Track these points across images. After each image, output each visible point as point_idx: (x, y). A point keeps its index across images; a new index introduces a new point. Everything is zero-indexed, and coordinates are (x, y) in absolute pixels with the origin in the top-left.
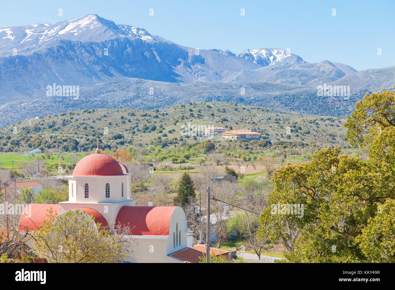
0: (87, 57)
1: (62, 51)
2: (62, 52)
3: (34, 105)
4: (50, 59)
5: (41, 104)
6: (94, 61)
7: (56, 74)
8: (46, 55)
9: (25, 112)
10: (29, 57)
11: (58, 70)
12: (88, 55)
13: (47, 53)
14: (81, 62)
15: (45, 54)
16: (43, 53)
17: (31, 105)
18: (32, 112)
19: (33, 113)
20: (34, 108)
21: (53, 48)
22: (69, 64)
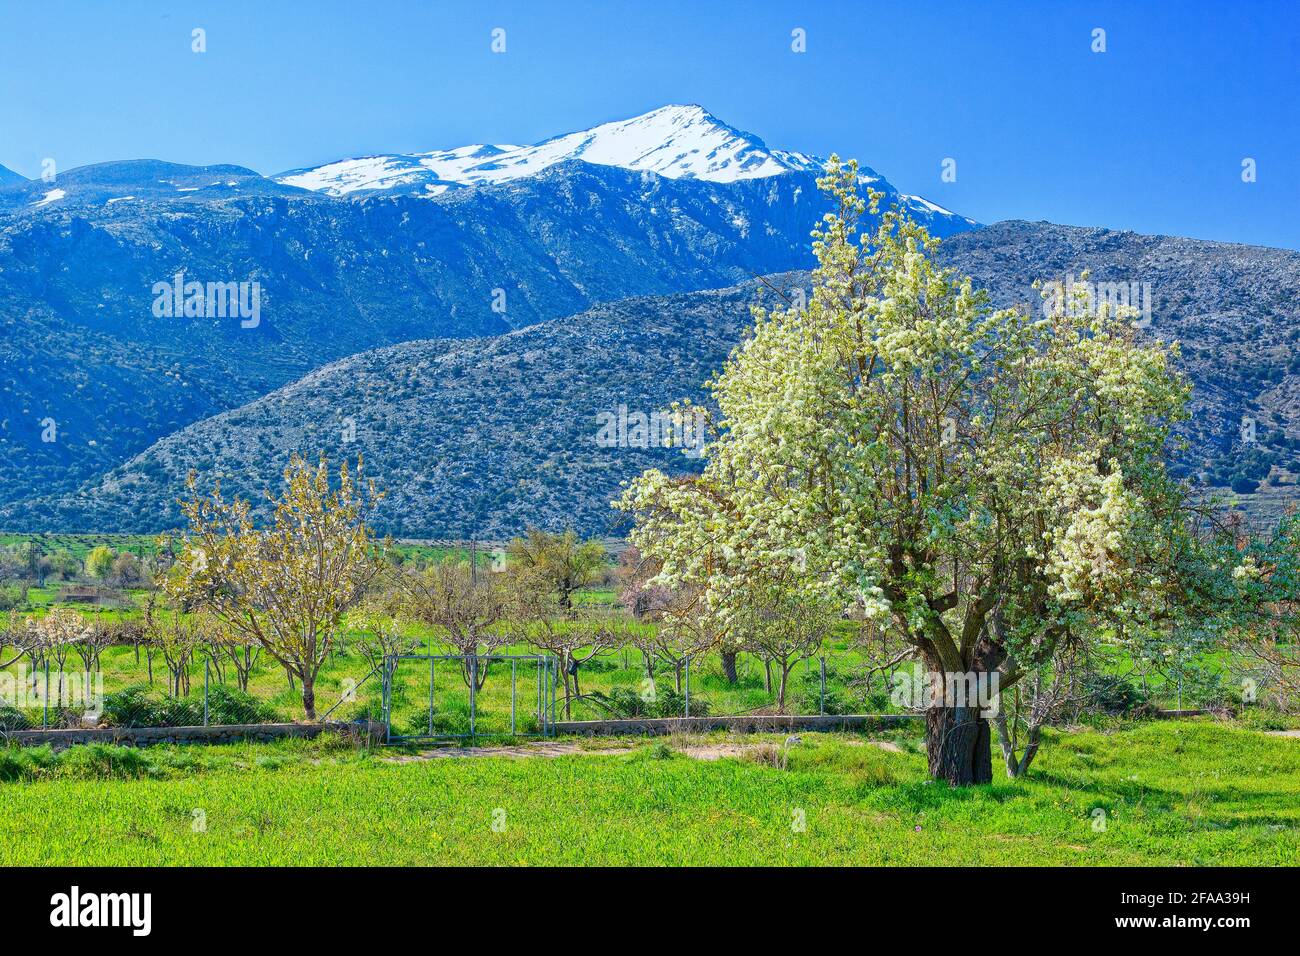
0: (693, 233)
1: (594, 197)
2: (593, 203)
3: (516, 359)
4: (546, 225)
5: (555, 350)
6: (720, 249)
7: (577, 285)
8: (530, 209)
9: (464, 394)
10: (459, 208)
11: (584, 266)
12: (696, 226)
13: (533, 199)
14: (674, 246)
15: (523, 201)
16: (517, 200)
17: (499, 359)
18: (508, 394)
19: (515, 400)
20: (519, 374)
21: (558, 184)
22: (627, 249)
